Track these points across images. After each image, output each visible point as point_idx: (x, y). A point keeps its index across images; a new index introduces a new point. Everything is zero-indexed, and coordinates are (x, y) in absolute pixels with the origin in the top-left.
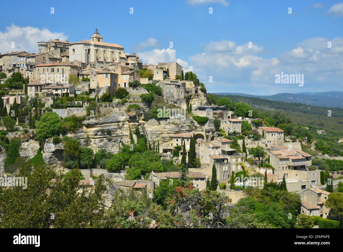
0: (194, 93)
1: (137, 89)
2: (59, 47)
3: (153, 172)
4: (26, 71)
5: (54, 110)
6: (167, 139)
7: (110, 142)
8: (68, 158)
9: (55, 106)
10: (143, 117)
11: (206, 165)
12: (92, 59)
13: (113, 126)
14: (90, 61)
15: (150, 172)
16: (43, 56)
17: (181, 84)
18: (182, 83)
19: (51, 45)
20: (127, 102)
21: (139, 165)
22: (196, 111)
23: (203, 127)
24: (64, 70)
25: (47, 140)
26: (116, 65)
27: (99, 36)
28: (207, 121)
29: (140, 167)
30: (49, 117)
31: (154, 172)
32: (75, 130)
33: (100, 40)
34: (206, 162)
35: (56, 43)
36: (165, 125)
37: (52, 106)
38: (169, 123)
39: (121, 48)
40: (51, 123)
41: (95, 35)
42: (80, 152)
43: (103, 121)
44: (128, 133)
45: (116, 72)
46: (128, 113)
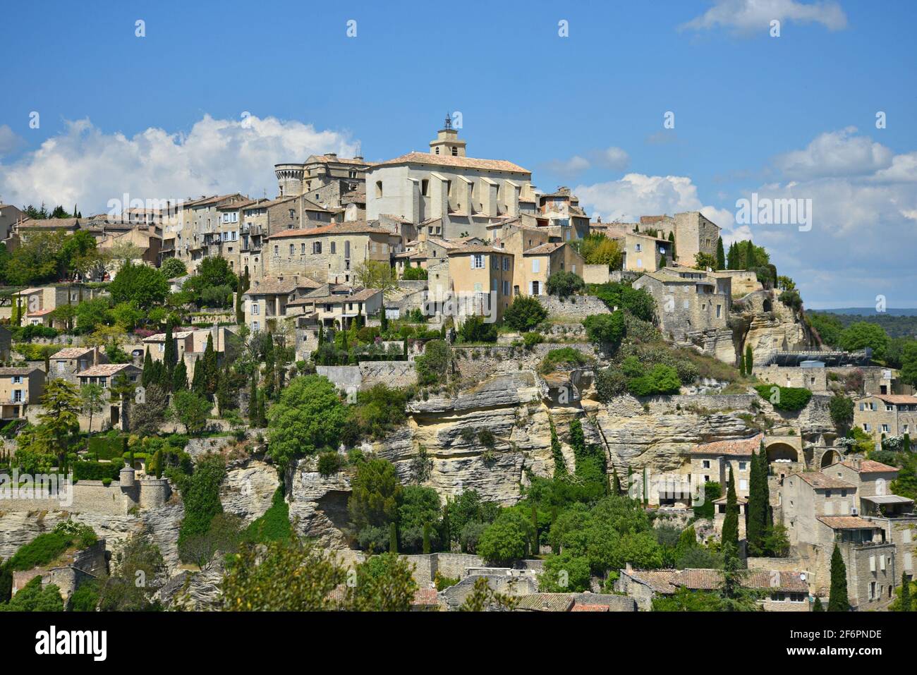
0: (758, 309)
1: (574, 302)
2: (336, 178)
3: (628, 566)
4: (241, 252)
5: (321, 370)
6: (673, 459)
7: (490, 467)
8: (365, 520)
9: (323, 356)
10: (592, 390)
11: (809, 548)
12: (435, 211)
13: (499, 419)
14: (426, 217)
15: (618, 566)
16: (291, 205)
17: (714, 282)
18: (719, 280)
19: (314, 173)
20: (541, 341)
21: (583, 543)
22: (768, 369)
23: (793, 422)
24: (352, 247)
25: (300, 461)
26: (508, 226)
27: (455, 139)
28: (807, 401)
29: (586, 549)
30: (308, 390)
31: (633, 567)
32: (385, 429)
33: (459, 150)
34: (805, 538)
35: (326, 165)
36: (665, 414)
37: (316, 357)
38: (678, 408)
39: (524, 174)
40: (314, 411)
41: (443, 137)
42: (400, 500)
43: (469, 403)
44: (546, 441)
45: (508, 249)
46: (545, 377)
